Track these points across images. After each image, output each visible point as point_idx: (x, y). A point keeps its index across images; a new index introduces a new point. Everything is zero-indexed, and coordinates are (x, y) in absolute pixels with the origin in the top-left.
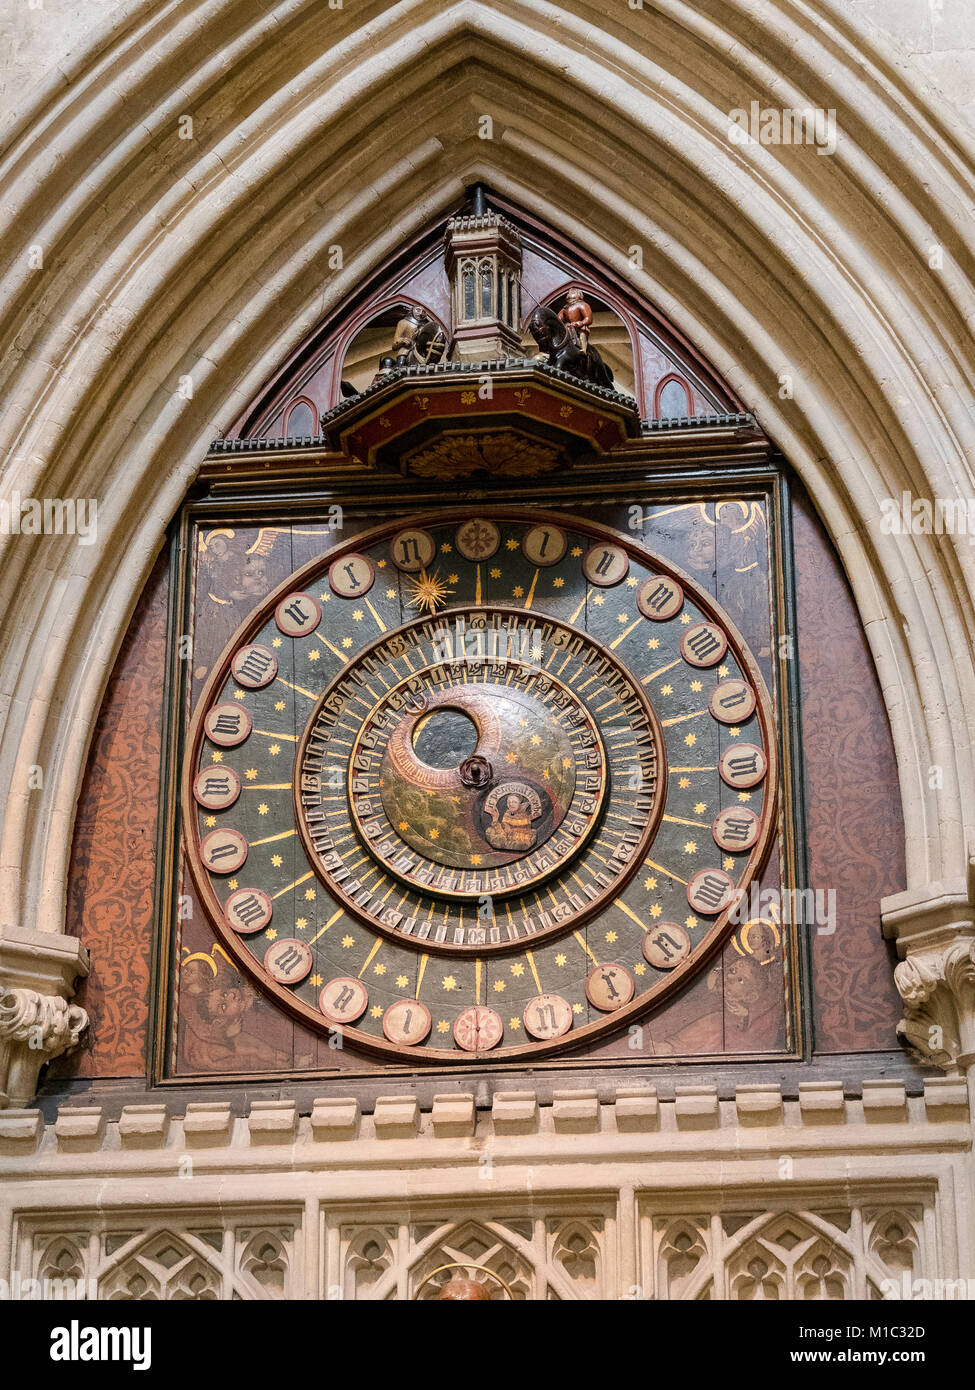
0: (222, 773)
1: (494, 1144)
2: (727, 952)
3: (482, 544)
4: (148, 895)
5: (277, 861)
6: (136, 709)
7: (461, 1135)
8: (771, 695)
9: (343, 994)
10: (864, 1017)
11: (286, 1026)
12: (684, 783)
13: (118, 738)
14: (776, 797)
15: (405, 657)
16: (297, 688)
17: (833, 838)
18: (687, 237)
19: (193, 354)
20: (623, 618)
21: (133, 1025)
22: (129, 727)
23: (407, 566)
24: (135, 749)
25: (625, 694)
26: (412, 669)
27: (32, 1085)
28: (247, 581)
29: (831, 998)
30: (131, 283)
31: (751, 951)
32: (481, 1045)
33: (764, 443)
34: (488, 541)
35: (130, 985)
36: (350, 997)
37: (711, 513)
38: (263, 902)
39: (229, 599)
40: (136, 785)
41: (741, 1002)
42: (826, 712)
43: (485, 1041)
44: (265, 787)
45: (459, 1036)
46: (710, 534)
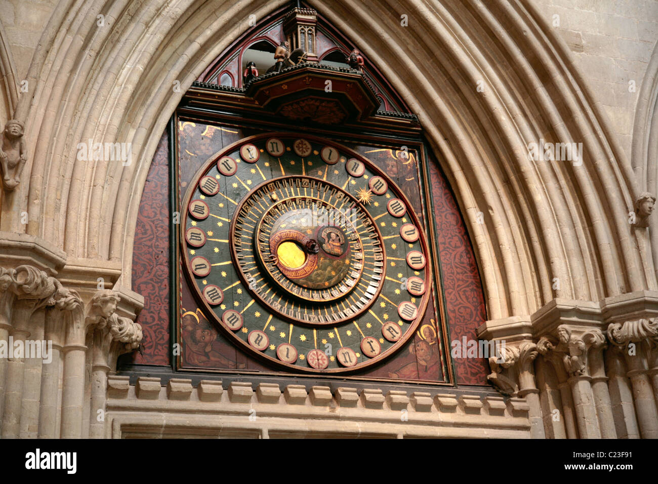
0: (198, 231)
1: (340, 411)
3: (304, 150)
4: (166, 282)
5: (224, 274)
6: (156, 196)
7: (326, 405)
9: (258, 338)
10: (473, 371)
12: (393, 264)
13: (147, 207)
15: (274, 192)
16: (228, 198)
17: (455, 295)
21: (162, 342)
22: (153, 203)
23: (273, 153)
24: (156, 214)
25: (367, 223)
27: (116, 366)
28: (203, 147)
29: (459, 361)
32: (320, 366)
33: (420, 129)
34: (307, 149)
35: (159, 323)
36: (261, 339)
37: (394, 154)
38: (219, 292)
39: (195, 154)
40: (158, 230)
41: (423, 359)
42: (447, 242)
43: (322, 365)
44: (217, 240)
45: (310, 362)
46: (395, 163)
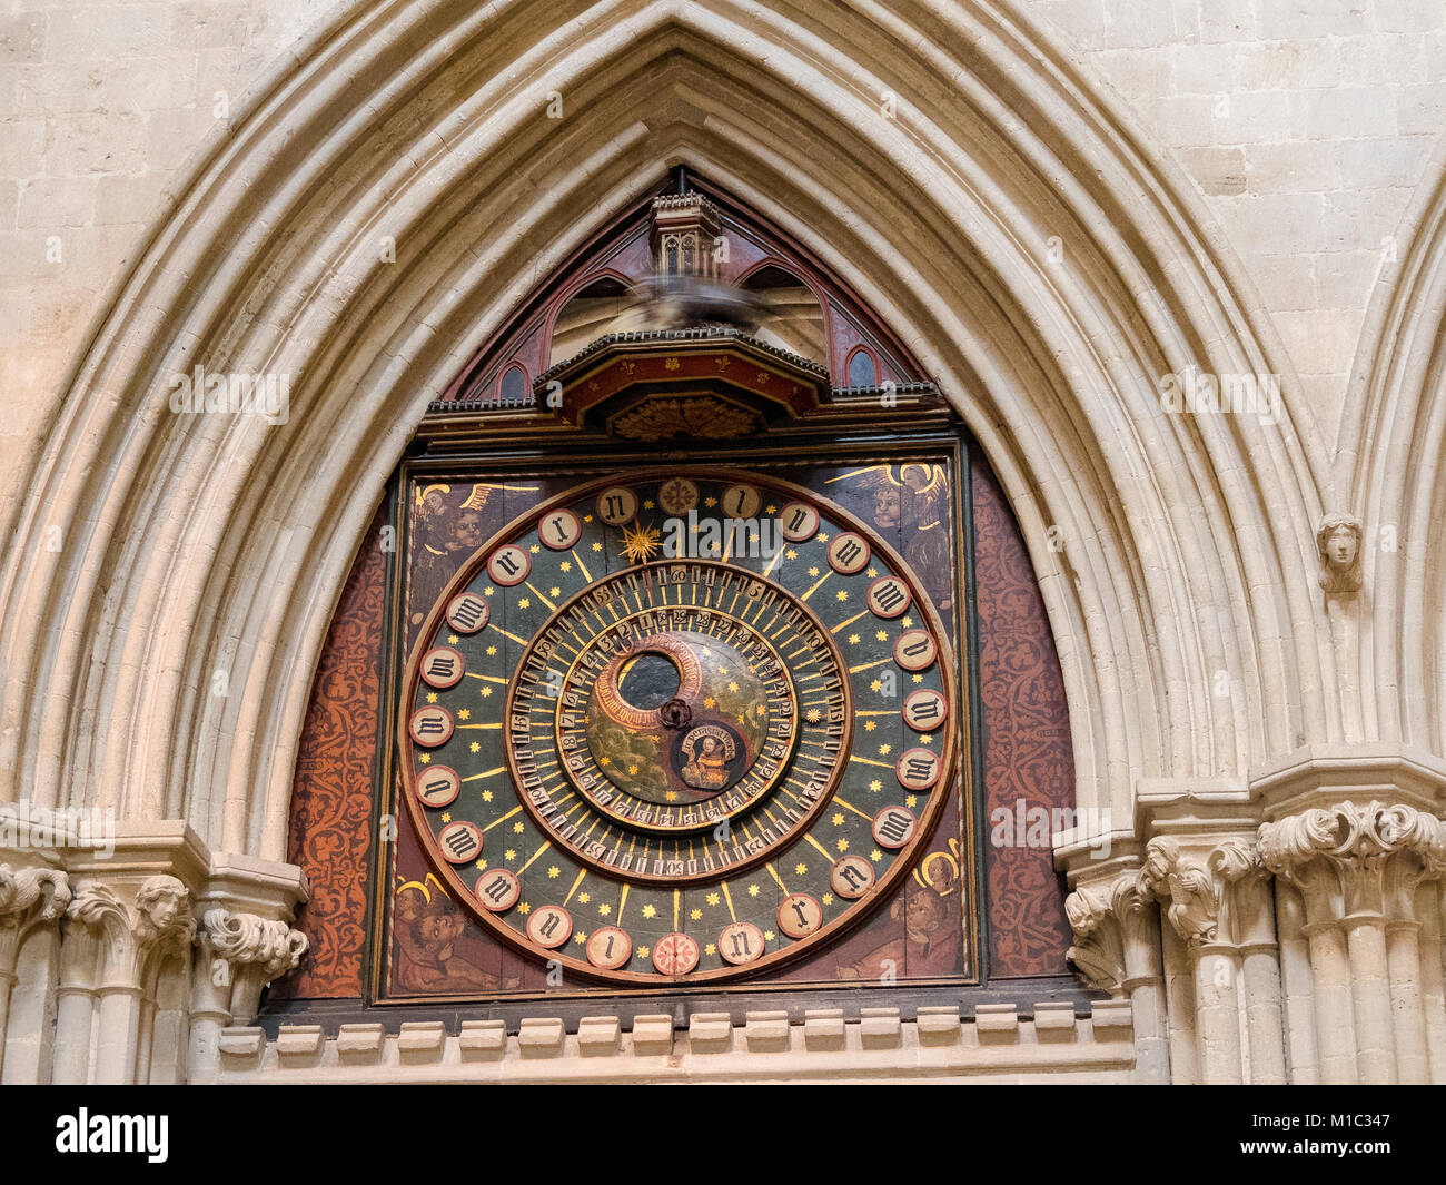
0: (437, 714)
1: (690, 1063)
2: (909, 884)
3: (683, 501)
4: (365, 827)
5: (487, 796)
6: (356, 652)
7: (660, 1053)
8: (952, 644)
9: (549, 921)
10: (1036, 944)
11: (494, 951)
12: (870, 726)
13: (338, 678)
14: (956, 739)
15: (609, 606)
16: (508, 634)
17: (1008, 778)
18: (876, 218)
19: (413, 319)
20: (814, 572)
21: (350, 949)
22: (349, 669)
23: (612, 520)
24: (354, 690)
25: (816, 642)
26: (616, 618)
27: (255, 1005)
29: (1005, 926)
30: (355, 252)
31: (931, 883)
32: (678, 969)
33: (947, 410)
34: (688, 498)
35: (348, 912)
36: (555, 924)
37: (896, 475)
38: (474, 834)
40: (355, 724)
41: (922, 931)
42: (1002, 659)
43: (683, 965)
44: (477, 726)
45: (658, 961)
46: (896, 495)
